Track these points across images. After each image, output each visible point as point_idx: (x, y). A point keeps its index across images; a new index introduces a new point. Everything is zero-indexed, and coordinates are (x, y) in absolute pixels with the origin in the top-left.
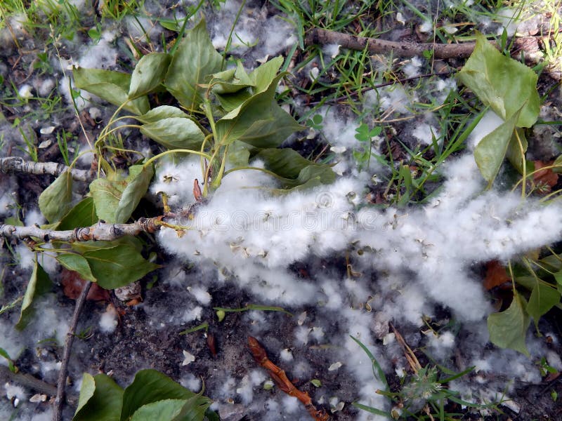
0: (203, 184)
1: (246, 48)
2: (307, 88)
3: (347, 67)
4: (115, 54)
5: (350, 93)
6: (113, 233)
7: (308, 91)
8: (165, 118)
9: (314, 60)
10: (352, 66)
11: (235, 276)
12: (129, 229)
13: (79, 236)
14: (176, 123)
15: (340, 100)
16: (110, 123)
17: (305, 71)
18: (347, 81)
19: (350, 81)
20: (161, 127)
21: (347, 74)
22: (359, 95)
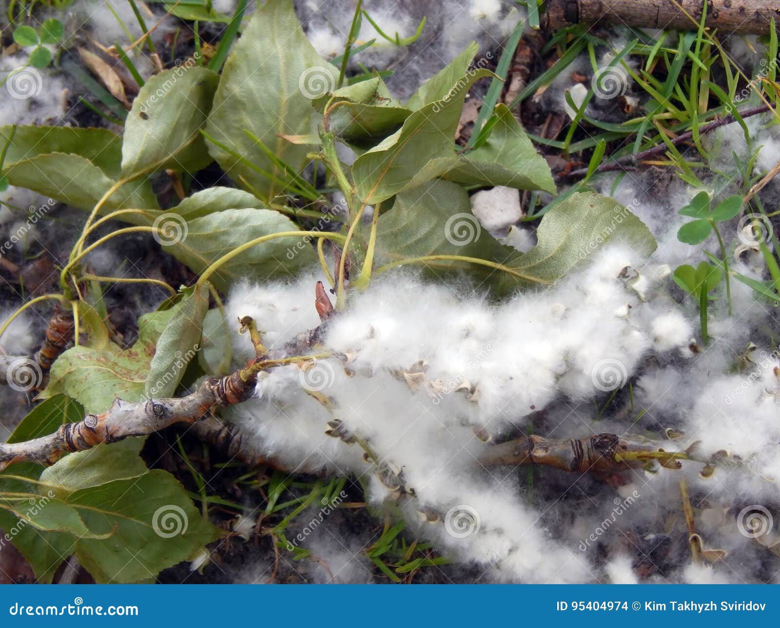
0: (332, 291)
1: (391, 51)
2: (561, 138)
3: (660, 73)
4: (60, 91)
5: (670, 138)
6: (151, 414)
7: (563, 145)
8: (222, 210)
9: (573, 67)
10: (674, 71)
11: (408, 490)
12: (183, 404)
13: (75, 436)
14: (246, 220)
15: (650, 157)
16: (86, 231)
17: (552, 95)
18: (667, 111)
19: (672, 109)
20: (210, 230)
21: (663, 93)
22: (697, 138)
